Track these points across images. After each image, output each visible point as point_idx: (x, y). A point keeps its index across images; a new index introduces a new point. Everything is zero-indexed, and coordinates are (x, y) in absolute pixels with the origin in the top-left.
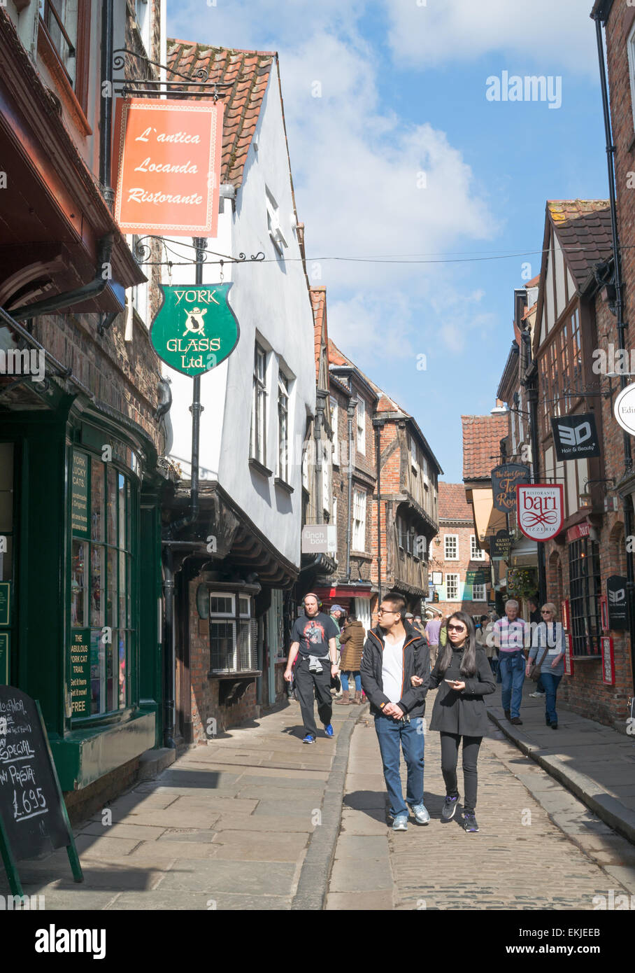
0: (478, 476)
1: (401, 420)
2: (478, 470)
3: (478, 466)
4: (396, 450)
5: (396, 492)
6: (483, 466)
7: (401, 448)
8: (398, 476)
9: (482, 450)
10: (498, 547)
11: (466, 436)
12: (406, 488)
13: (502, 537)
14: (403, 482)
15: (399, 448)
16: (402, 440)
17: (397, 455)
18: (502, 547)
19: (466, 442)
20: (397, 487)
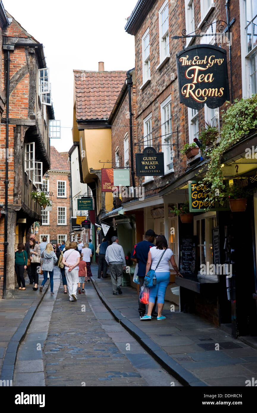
0: (89, 118)
1: (31, 46)
2: (89, 114)
3: (89, 110)
4: (25, 76)
5: (25, 118)
6: (94, 110)
7: (30, 74)
8: (27, 101)
9: (92, 98)
10: (145, 165)
11: (78, 86)
12: (34, 114)
13: (149, 155)
14: (31, 108)
15: (29, 74)
16: (32, 66)
17: (26, 81)
18: (148, 166)
19: (78, 91)
20: (26, 112)
